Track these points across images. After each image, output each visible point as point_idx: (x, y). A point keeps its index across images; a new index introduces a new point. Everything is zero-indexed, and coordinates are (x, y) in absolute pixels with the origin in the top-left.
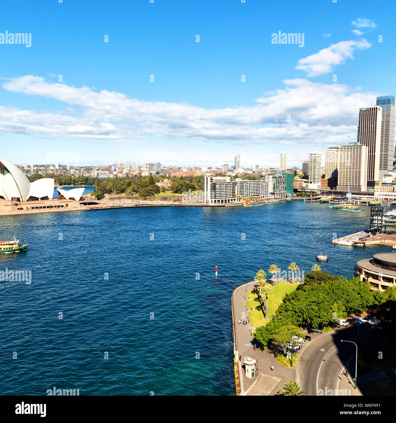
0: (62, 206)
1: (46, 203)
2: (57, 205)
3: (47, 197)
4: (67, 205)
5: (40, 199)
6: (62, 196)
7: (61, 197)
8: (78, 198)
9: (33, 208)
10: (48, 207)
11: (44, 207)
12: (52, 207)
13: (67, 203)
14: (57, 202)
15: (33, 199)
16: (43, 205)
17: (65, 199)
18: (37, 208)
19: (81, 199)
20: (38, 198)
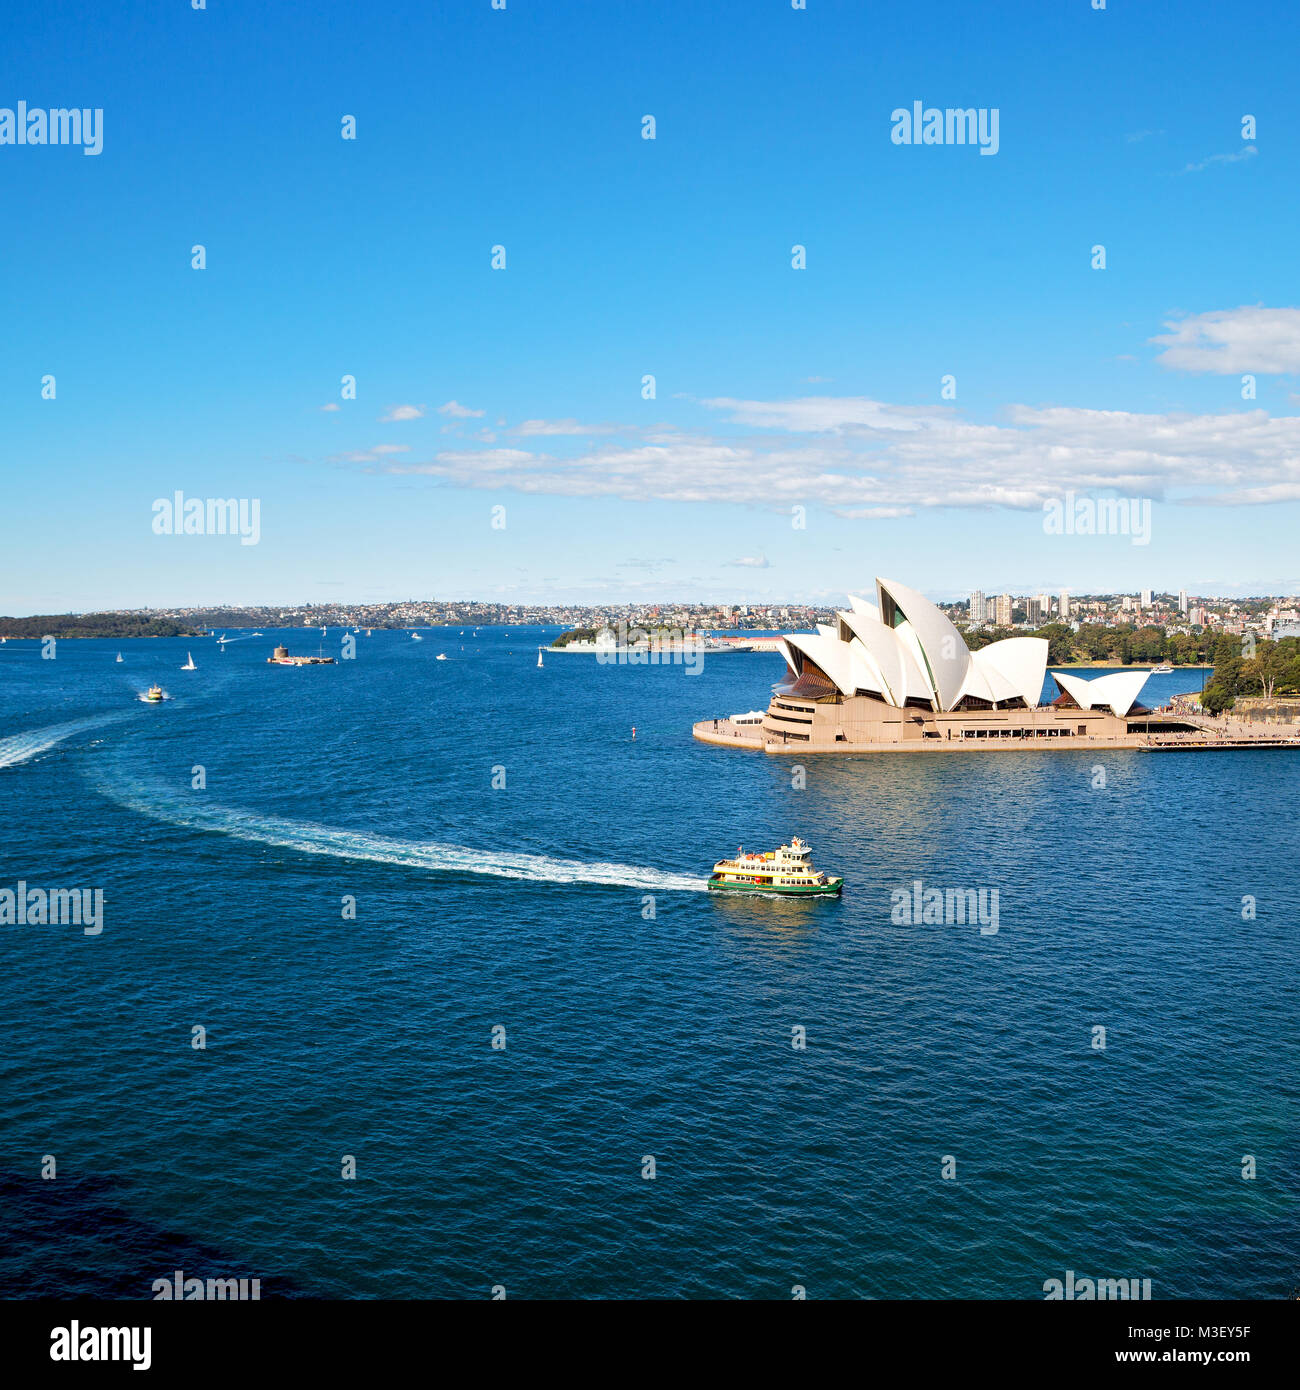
0: (1065, 733)
1: (1015, 720)
2: (1047, 728)
3: (1020, 698)
4: (1082, 730)
5: (994, 706)
6: (1070, 698)
7: (1066, 701)
8: (1121, 707)
9: (969, 734)
10: (1017, 733)
11: (1005, 733)
12: (1029, 733)
13: (1082, 723)
14: (1048, 719)
15: (971, 703)
16: (1000, 726)
17: (1078, 706)
18: (981, 734)
19: (1135, 709)
20: (991, 703)
